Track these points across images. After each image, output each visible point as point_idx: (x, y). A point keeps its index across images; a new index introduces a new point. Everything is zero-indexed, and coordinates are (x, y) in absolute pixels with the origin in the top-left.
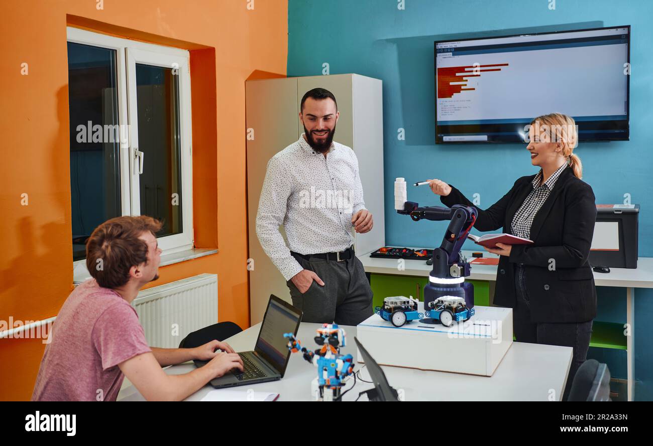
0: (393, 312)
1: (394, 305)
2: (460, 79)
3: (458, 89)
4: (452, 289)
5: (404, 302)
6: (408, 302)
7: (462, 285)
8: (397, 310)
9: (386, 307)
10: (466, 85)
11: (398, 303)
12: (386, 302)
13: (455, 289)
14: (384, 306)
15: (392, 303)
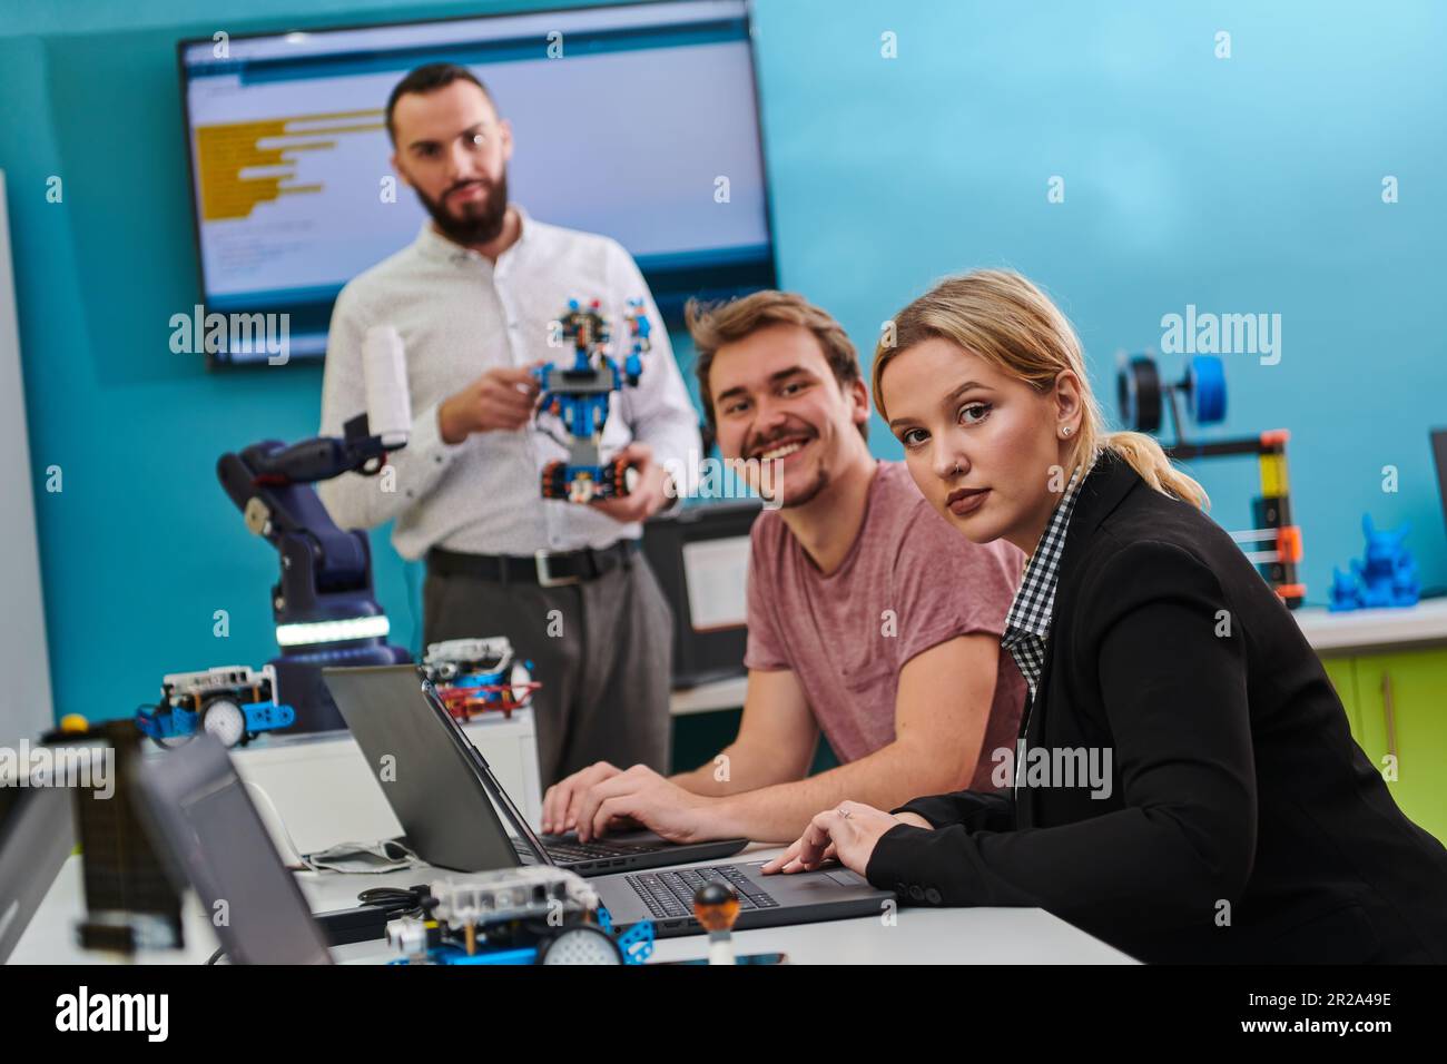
0: (199, 708)
1: (202, 688)
2: (273, 158)
3: (268, 190)
4: (357, 653)
5: (233, 677)
6: (244, 676)
7: (383, 640)
8: (213, 700)
9: (174, 702)
10: (290, 176)
11: (213, 680)
12: (171, 686)
13: (365, 652)
14: (168, 696)
15: (197, 682)
